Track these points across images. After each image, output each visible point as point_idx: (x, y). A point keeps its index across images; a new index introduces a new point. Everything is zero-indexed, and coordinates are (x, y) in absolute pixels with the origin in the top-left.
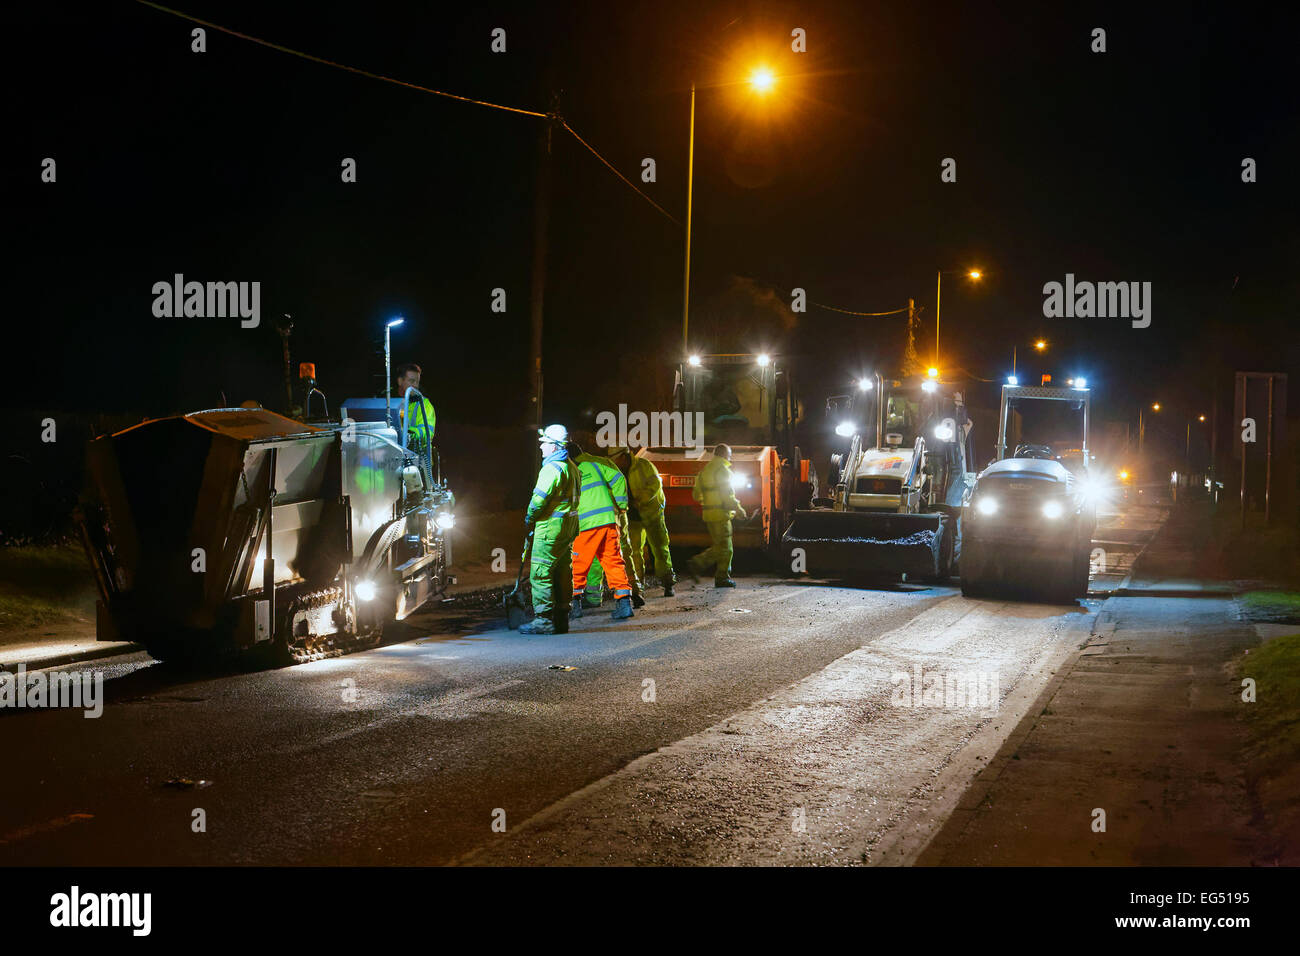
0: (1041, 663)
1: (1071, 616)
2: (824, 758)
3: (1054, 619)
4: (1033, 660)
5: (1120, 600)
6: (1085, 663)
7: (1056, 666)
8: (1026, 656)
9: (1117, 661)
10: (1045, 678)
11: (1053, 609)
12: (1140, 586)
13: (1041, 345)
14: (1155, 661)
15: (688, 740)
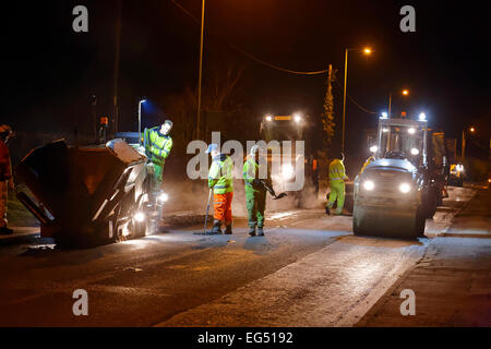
0: (394, 271)
1: (413, 247)
2: (276, 315)
3: (404, 249)
4: (390, 269)
5: (442, 239)
6: (417, 271)
7: (402, 272)
8: (386, 267)
9: (435, 270)
10: (396, 279)
11: (403, 243)
12: (454, 231)
13: (405, 93)
14: (455, 270)
15: (204, 306)
